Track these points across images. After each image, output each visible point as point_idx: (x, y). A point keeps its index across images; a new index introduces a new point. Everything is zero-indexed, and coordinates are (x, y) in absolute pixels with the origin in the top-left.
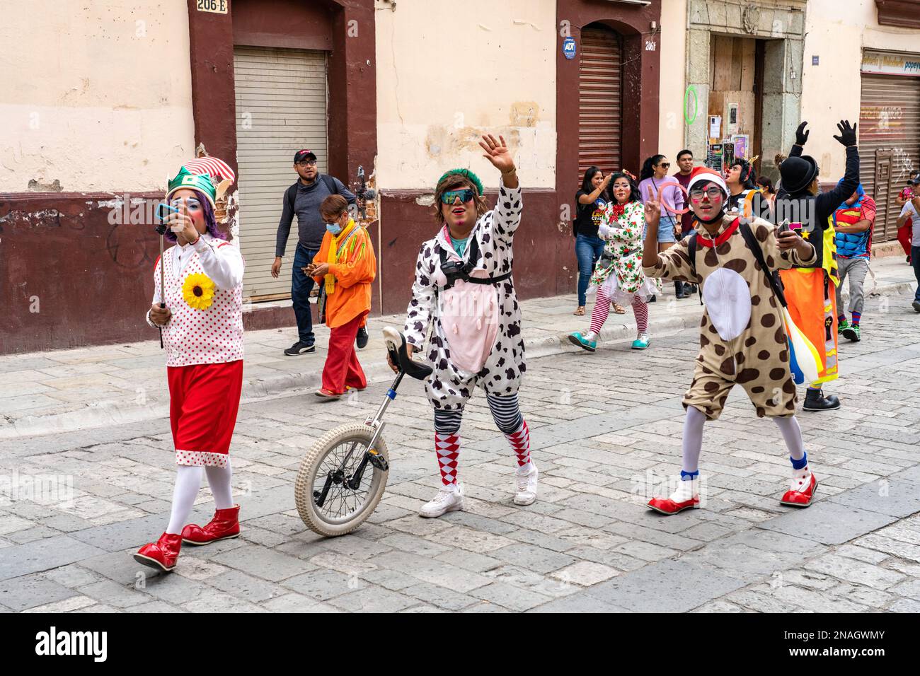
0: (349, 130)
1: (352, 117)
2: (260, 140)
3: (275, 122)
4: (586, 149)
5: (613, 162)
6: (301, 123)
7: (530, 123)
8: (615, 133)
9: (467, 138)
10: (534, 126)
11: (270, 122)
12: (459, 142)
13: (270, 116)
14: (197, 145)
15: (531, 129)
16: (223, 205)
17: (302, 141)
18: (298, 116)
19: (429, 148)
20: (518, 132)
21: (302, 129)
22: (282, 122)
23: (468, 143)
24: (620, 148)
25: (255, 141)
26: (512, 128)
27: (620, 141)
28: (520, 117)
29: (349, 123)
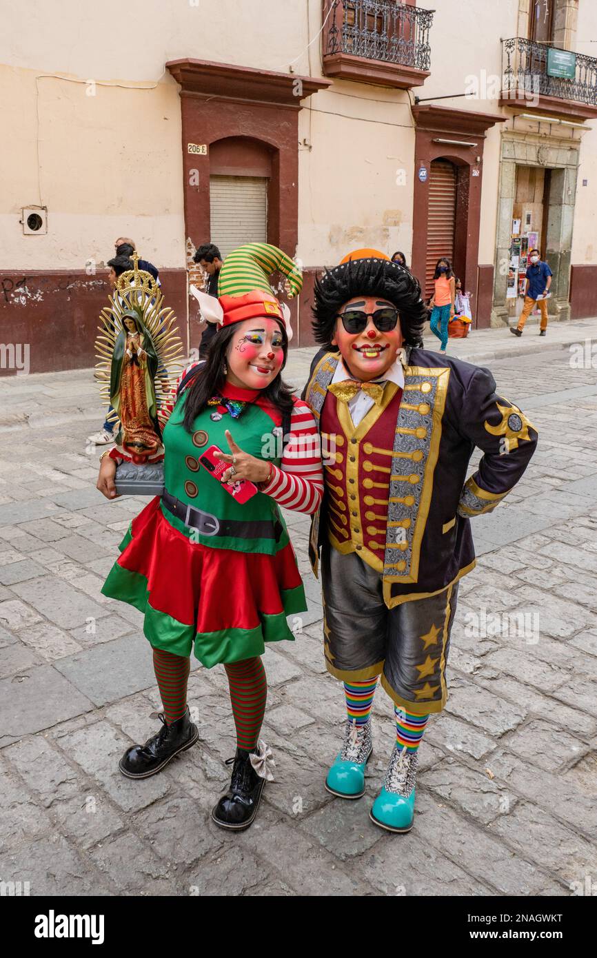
0: (281, 228)
1: (283, 220)
2: (225, 235)
3: (234, 224)
4: (432, 241)
5: (448, 250)
6: (251, 224)
7: (396, 224)
8: (451, 230)
9: (355, 234)
10: (398, 225)
11: (231, 224)
12: (350, 237)
13: (231, 220)
14: (186, 238)
15: (396, 228)
16: (201, 277)
17: (250, 235)
18: (249, 220)
19: (330, 240)
20: (388, 230)
21: (250, 228)
22: (238, 224)
23: (355, 237)
24: (454, 241)
25: (222, 235)
26: (385, 227)
27: (454, 236)
28: (389, 219)
29: (280, 224)
